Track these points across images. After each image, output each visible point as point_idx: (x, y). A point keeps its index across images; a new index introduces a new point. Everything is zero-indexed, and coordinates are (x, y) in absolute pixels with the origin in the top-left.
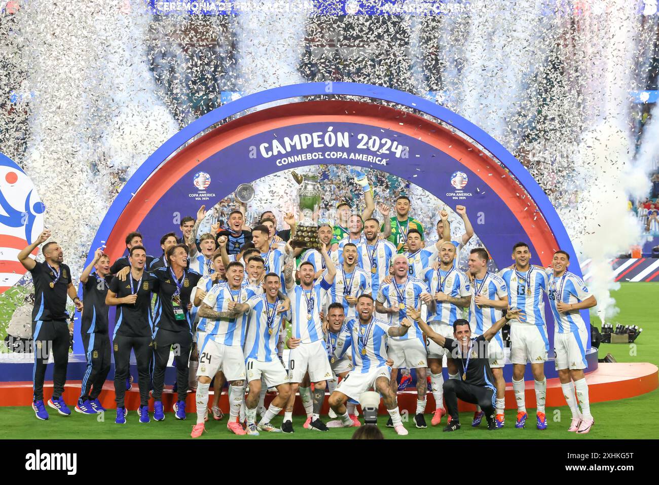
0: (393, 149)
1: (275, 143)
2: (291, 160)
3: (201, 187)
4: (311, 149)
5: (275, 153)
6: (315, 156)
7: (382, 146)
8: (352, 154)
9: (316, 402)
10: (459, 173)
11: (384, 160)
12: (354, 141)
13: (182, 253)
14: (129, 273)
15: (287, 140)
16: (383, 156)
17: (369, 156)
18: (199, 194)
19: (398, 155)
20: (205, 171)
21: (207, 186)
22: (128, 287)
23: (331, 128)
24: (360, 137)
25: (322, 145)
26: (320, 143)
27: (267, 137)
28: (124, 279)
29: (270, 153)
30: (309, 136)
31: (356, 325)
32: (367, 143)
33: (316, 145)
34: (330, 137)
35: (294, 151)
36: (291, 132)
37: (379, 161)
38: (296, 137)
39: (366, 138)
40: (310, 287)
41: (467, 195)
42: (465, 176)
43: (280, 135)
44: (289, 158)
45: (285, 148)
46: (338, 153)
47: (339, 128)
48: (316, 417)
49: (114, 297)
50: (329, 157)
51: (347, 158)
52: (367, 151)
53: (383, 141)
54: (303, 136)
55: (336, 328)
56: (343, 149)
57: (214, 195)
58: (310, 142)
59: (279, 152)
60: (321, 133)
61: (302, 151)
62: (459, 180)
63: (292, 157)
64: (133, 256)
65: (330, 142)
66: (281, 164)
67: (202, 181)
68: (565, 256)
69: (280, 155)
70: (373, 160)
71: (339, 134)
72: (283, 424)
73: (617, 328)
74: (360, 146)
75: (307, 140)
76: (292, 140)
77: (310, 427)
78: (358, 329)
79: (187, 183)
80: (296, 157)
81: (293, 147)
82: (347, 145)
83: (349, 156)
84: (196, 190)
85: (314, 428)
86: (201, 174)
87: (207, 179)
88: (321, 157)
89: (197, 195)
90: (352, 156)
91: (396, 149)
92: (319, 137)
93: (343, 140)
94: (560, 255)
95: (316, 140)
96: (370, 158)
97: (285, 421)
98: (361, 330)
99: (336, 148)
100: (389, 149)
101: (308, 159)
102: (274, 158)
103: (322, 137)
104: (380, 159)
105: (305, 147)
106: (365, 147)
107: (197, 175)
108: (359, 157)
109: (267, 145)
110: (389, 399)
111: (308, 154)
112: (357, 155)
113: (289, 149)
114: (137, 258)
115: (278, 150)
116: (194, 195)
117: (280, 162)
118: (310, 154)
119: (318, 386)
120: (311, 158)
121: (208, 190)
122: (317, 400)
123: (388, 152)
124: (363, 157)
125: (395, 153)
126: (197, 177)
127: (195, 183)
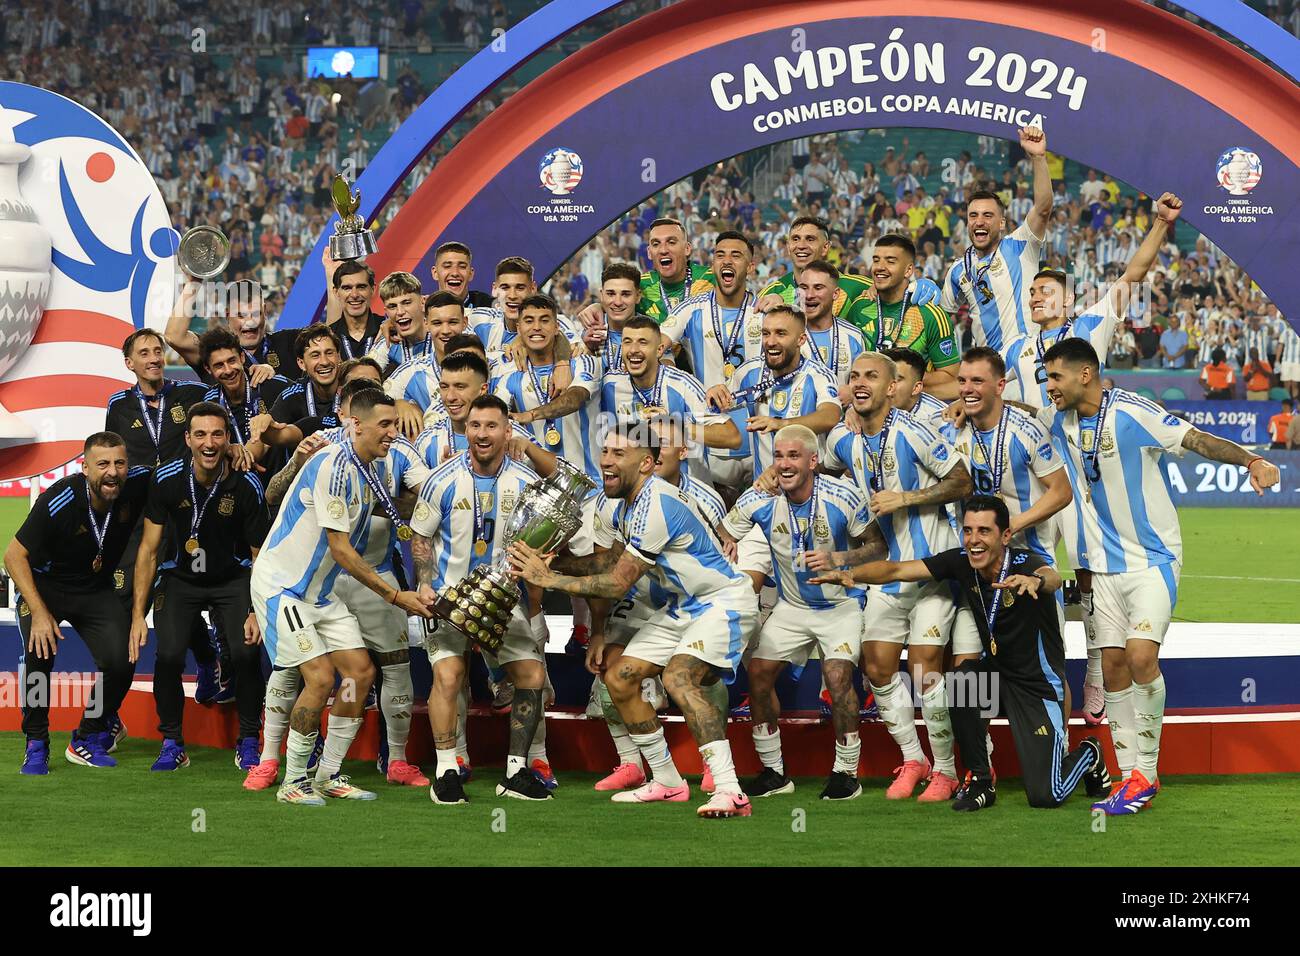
0: (1062, 89)
1: (751, 71)
2: (791, 116)
3: (559, 190)
4: (844, 86)
5: (751, 99)
6: (855, 105)
7: (1032, 78)
8: (954, 101)
9: (520, 725)
10: (1238, 152)
11: (1038, 117)
12: (958, 66)
15: (781, 65)
16: (1035, 106)
17: (998, 107)
18: (552, 208)
19: (1075, 104)
20: (570, 147)
21: (575, 184)
23: (896, 33)
24: (974, 55)
25: (874, 78)
26: (867, 71)
27: (731, 58)
29: (737, 100)
30: (839, 53)
32: (992, 74)
33: (858, 77)
34: (895, 56)
35: (801, 94)
37: (1024, 118)
38: (806, 58)
39: (990, 56)
41: (1261, 211)
42: (1255, 160)
43: (763, 51)
44: (786, 111)
45: (776, 85)
46: (917, 98)
47: (918, 32)
48: (518, 765)
50: (892, 109)
51: (939, 110)
52: (993, 94)
53: (1037, 66)
54: (824, 53)
56: (929, 88)
57: (591, 209)
58: (841, 68)
59: (760, 95)
60: (870, 46)
61: (822, 94)
62: (1238, 171)
63: (795, 109)
65: (895, 68)
66: (766, 129)
67: (560, 171)
69: (763, 105)
70: (1007, 117)
71: (920, 49)
72: (439, 781)
74: (976, 80)
75: (834, 65)
76: (794, 63)
79: (525, 177)
80: (803, 108)
81: (798, 83)
82: (939, 77)
83: (943, 105)
84: (546, 196)
85: (509, 793)
86: (559, 153)
87: (575, 167)
88: (869, 109)
89: (548, 210)
90: (953, 106)
91: (1071, 86)
92: (865, 55)
93: (931, 63)
95: (859, 64)
96: (1001, 112)
97: (440, 773)
99: (909, 85)
100: (1052, 88)
101: (837, 113)
102: (747, 112)
103: (873, 56)
104: (1027, 113)
105: (828, 82)
106: (988, 83)
107: (549, 157)
108: (969, 108)
109: (728, 78)
111: (835, 102)
112: (966, 102)
113: (786, 88)
115: (758, 90)
116: (542, 209)
117: (763, 123)
118: (842, 102)
120: (844, 112)
121: (575, 196)
122: (521, 718)
123: (1048, 96)
124: (982, 110)
125: (1068, 97)
126: (550, 162)
127: (543, 177)
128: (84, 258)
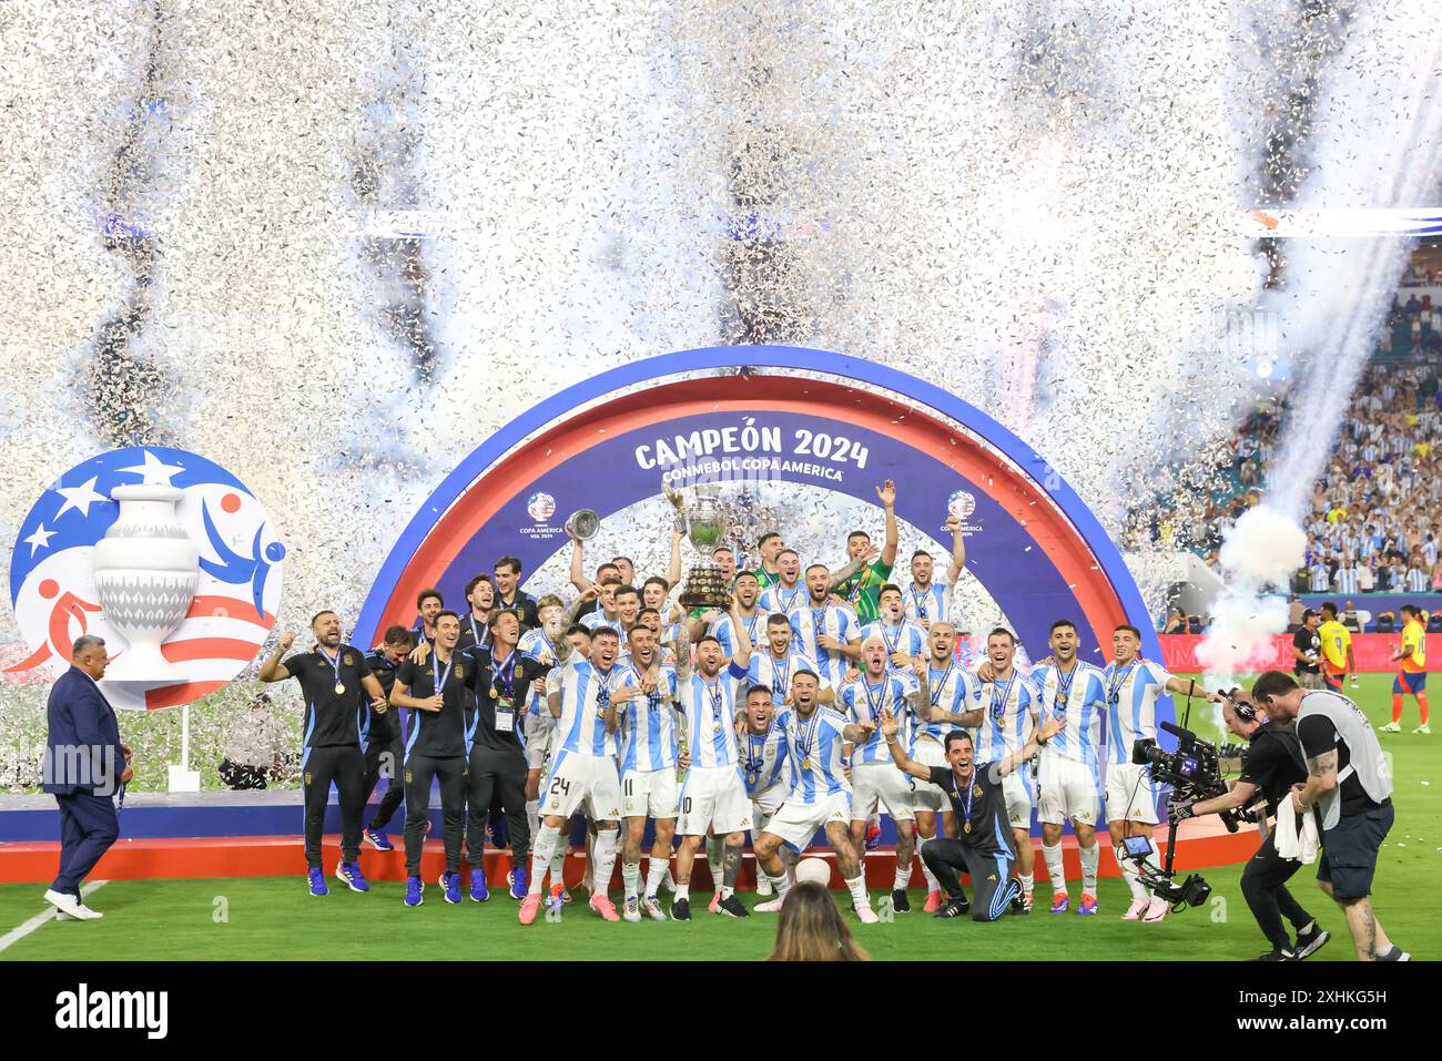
0: (853, 455)
1: (661, 445)
2: (686, 472)
3: (540, 518)
4: (719, 454)
5: (661, 462)
6: (726, 465)
7: (835, 449)
8: (787, 463)
9: (728, 867)
10: (961, 493)
11: (839, 473)
12: (789, 442)
13: (509, 622)
14: (431, 654)
15: (680, 440)
16: (837, 466)
17: (814, 467)
18: (536, 529)
19: (861, 465)
20: (546, 491)
21: (550, 515)
22: (429, 673)
23: (751, 421)
24: (799, 434)
25: (737, 449)
26: (733, 444)
27: (649, 436)
28: (422, 662)
29: (652, 462)
30: (715, 433)
31: (792, 721)
32: (810, 446)
33: (728, 448)
34: (750, 435)
35: (692, 459)
36: (687, 427)
37: (830, 473)
38: (695, 436)
39: (809, 436)
40: (714, 679)
41: (975, 529)
42: (971, 498)
43: (668, 432)
44: (683, 469)
45: (676, 453)
46: (764, 461)
47: (764, 420)
48: (728, 892)
49: (405, 693)
52: (810, 459)
53: (837, 441)
54: (706, 434)
55: (760, 726)
56: (771, 454)
58: (717, 442)
59: (667, 460)
60: (735, 429)
61: (705, 458)
62: (961, 506)
63: (689, 468)
64: (439, 627)
65: (750, 444)
66: (670, 480)
67: (541, 507)
68: (1129, 633)
69: (668, 466)
70: (820, 472)
71: (765, 431)
72: (674, 905)
73: (1223, 748)
74: (800, 450)
75: (713, 441)
76: (688, 439)
77: (719, 909)
78: (795, 727)
79: (517, 511)
80: (694, 467)
81: (690, 452)
82: (778, 448)
83: (781, 466)
84: (532, 523)
85: (725, 912)
86: (540, 495)
87: (550, 504)
88: (735, 468)
89: (534, 531)
90: (786, 466)
91: (859, 454)
92: (732, 435)
93: (772, 439)
94: (1123, 633)
95: (728, 440)
96: (816, 470)
97: (676, 900)
98: (799, 728)
99: (759, 453)
100: (847, 455)
101: (715, 470)
102: (658, 471)
103: (737, 435)
104: (832, 470)
105: (709, 451)
106: (808, 452)
107: (533, 498)
108: (797, 467)
109: (647, 449)
110: (847, 861)
111: (714, 463)
112: (794, 464)
113: (683, 455)
114: (445, 631)
115: (666, 456)
116: (529, 531)
117: (669, 477)
118: (718, 463)
119: (730, 841)
120: (719, 469)
121: (551, 522)
122: (729, 863)
123: (845, 460)
124: (806, 468)
125: (857, 461)
126: (534, 501)
127: (530, 511)
128: (220, 562)
